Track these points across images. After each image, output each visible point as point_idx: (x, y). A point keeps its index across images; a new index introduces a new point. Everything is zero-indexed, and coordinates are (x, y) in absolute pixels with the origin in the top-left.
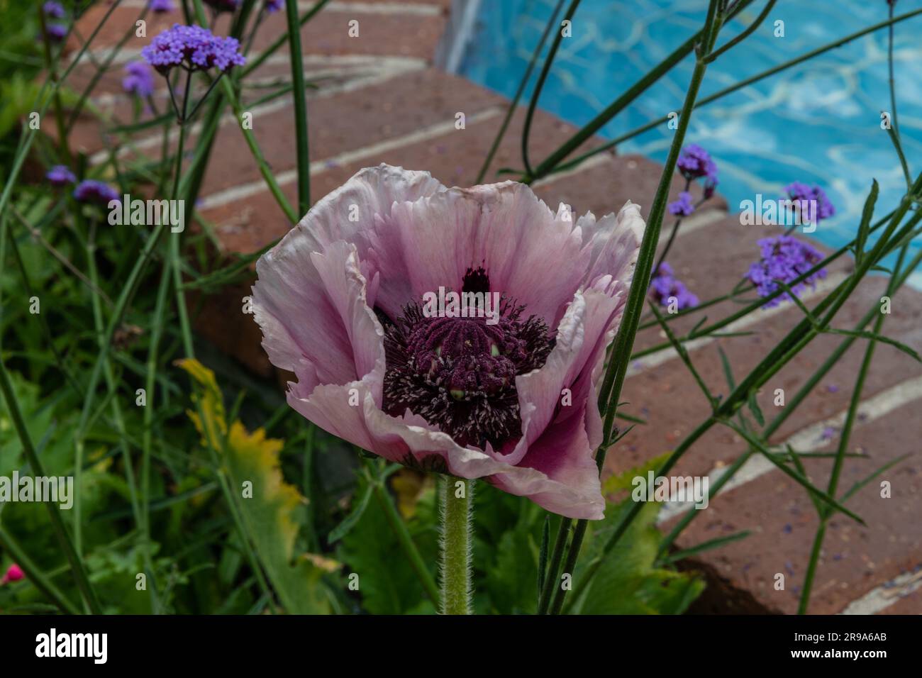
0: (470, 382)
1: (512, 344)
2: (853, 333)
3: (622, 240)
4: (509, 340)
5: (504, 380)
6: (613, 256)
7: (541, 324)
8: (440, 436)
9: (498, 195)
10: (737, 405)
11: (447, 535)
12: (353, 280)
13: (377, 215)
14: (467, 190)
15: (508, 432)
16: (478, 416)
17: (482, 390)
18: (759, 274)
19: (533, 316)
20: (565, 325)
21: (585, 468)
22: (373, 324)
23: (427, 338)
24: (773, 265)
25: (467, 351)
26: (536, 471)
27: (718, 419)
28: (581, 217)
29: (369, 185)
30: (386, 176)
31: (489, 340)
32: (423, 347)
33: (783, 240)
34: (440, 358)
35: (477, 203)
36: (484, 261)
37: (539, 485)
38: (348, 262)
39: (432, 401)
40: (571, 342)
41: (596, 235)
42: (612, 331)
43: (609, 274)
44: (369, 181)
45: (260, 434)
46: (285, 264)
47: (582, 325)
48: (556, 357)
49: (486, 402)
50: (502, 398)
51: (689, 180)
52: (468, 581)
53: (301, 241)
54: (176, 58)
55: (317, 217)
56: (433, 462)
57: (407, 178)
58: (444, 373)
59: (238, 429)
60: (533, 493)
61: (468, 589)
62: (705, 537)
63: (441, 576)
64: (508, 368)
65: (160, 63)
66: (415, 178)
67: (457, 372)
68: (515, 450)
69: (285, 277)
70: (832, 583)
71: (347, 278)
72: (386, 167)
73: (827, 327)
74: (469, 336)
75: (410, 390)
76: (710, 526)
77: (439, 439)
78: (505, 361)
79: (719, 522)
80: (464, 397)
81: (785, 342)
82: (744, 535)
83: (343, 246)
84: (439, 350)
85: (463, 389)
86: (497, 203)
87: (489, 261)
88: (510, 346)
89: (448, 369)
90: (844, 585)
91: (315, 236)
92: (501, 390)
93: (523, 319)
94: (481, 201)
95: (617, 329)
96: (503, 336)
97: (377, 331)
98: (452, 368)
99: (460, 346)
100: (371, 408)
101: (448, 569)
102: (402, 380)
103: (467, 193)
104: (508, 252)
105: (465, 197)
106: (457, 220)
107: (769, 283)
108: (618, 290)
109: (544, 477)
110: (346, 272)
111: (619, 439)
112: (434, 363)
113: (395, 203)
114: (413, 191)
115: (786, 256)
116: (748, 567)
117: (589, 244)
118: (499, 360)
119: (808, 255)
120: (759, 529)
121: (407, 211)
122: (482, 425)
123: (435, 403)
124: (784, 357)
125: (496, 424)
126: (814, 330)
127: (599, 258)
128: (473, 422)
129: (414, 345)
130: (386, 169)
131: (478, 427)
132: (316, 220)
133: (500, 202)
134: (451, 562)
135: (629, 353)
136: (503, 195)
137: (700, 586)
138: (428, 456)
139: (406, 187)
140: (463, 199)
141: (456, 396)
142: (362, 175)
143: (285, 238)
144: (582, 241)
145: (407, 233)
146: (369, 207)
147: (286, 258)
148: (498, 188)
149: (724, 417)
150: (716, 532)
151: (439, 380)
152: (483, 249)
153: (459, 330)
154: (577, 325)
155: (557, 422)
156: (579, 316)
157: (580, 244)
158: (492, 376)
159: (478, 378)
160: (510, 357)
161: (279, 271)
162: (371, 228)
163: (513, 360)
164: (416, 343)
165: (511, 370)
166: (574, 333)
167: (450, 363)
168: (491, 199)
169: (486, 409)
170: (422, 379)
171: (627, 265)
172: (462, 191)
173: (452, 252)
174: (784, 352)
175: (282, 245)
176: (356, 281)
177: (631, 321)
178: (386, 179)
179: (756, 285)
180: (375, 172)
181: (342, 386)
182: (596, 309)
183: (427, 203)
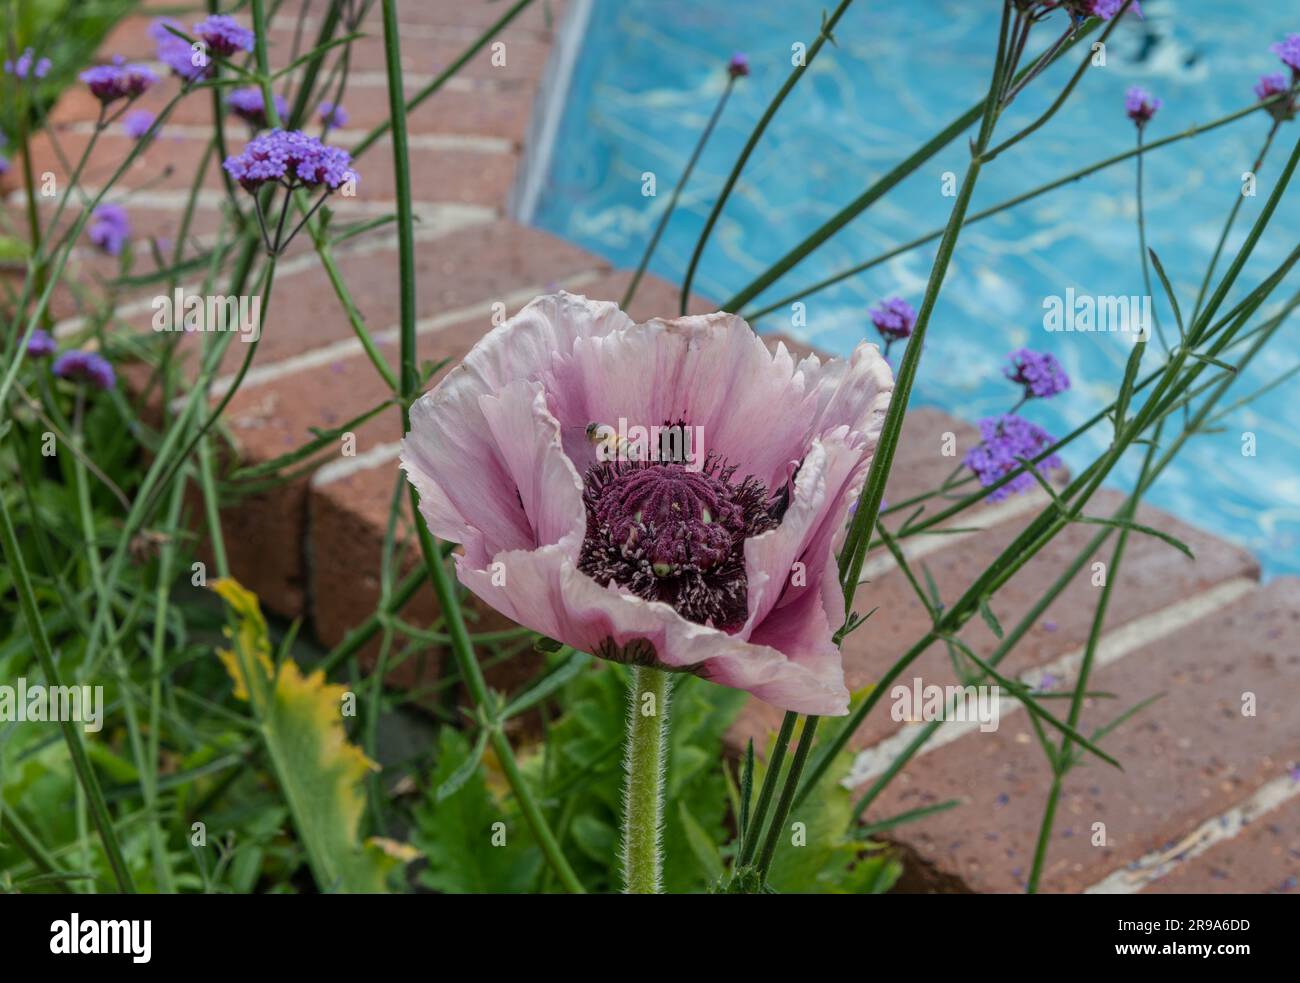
0: (679, 553)
1: (727, 509)
2: (1110, 523)
3: (860, 385)
4: (723, 505)
5: (718, 552)
6: (848, 404)
7: (758, 488)
8: (659, 607)
9: (709, 328)
10: (964, 616)
11: (634, 753)
12: (543, 424)
13: (555, 353)
14: (671, 322)
15: (724, 616)
16: (689, 595)
17: (695, 562)
18: (981, 459)
19: (751, 477)
20: (803, 478)
21: (823, 655)
22: (572, 476)
23: (622, 502)
24: (998, 449)
25: (675, 517)
26: (775, 651)
27: (940, 635)
28: (803, 360)
29: (545, 317)
30: (565, 306)
31: (701, 503)
32: (618, 513)
33: (1007, 419)
34: (642, 525)
35: (683, 338)
36: (685, 412)
37: (776, 669)
38: (536, 402)
39: (634, 575)
40: (812, 497)
41: (822, 381)
42: (855, 489)
43: (842, 424)
44: (544, 311)
45: (318, 677)
46: (445, 411)
47: (822, 479)
48: (794, 515)
49: (699, 577)
50: (718, 572)
51: (889, 342)
52: (658, 813)
53: (466, 382)
54: (277, 170)
55: (485, 353)
56: (637, 648)
57: (591, 309)
58: (647, 542)
59: (289, 670)
60: (766, 681)
61: (658, 823)
62: (898, 809)
63: (624, 808)
64: (723, 538)
65: (257, 177)
66: (600, 309)
67: (662, 541)
68: (744, 629)
69: (444, 427)
70: (1062, 864)
71: (535, 422)
72: (565, 295)
73: (1078, 515)
74: (678, 498)
75: (604, 565)
76: (904, 796)
77: (660, 610)
78: (720, 529)
79: (915, 792)
80: (672, 571)
81: (1024, 536)
82: (951, 805)
83: (524, 387)
84: (639, 516)
85: (669, 563)
86: (707, 339)
87: (692, 412)
88: (725, 512)
89: (651, 537)
90: (1078, 867)
91: (482, 376)
92: (714, 565)
93: (735, 482)
94: (688, 335)
95: (861, 487)
96: (716, 500)
97: (576, 484)
98: (656, 537)
99: (665, 510)
100: (571, 577)
101: (635, 797)
102: (595, 553)
103: (672, 326)
104: (716, 401)
105: (668, 331)
106: (657, 359)
107: (995, 469)
108: (860, 442)
109: (783, 658)
110: (534, 415)
111: (857, 626)
112: (633, 532)
113: (578, 338)
114: (599, 324)
115: (1012, 438)
116: (955, 845)
117: (813, 392)
118: (713, 527)
119: (1039, 438)
120: (967, 800)
121: (593, 348)
122: (694, 606)
123: (637, 578)
124: (1023, 555)
125: (709, 606)
126: (1062, 519)
127: (828, 406)
128: (683, 602)
129: (606, 511)
130: (565, 297)
131: (689, 608)
132: (483, 357)
133: (711, 338)
134: (638, 788)
135: (877, 508)
136: (714, 329)
137: (896, 870)
138: (632, 640)
139: (590, 320)
140: (666, 334)
141: (660, 571)
142: (537, 305)
143: (445, 379)
144: (804, 388)
145: (591, 376)
146: (546, 343)
147: (446, 403)
148: (708, 320)
149: (948, 632)
150: (913, 803)
151: (639, 551)
152: (687, 396)
153: (663, 492)
154: (818, 479)
155: (780, 606)
156: (819, 467)
157: (802, 392)
158: (704, 547)
159: (688, 550)
160: (725, 525)
161: (437, 419)
162: (549, 370)
163: (727, 528)
164: (609, 507)
165: (726, 540)
166: (815, 488)
167: (654, 530)
168: (700, 333)
169: (700, 585)
170: (619, 551)
171: (868, 414)
172: (665, 324)
173: (648, 400)
174: (1024, 548)
175: (442, 387)
176: (547, 426)
177: (879, 478)
178: (566, 310)
179: (978, 473)
180: (553, 301)
181: (531, 552)
182: (833, 464)
183: (621, 338)
